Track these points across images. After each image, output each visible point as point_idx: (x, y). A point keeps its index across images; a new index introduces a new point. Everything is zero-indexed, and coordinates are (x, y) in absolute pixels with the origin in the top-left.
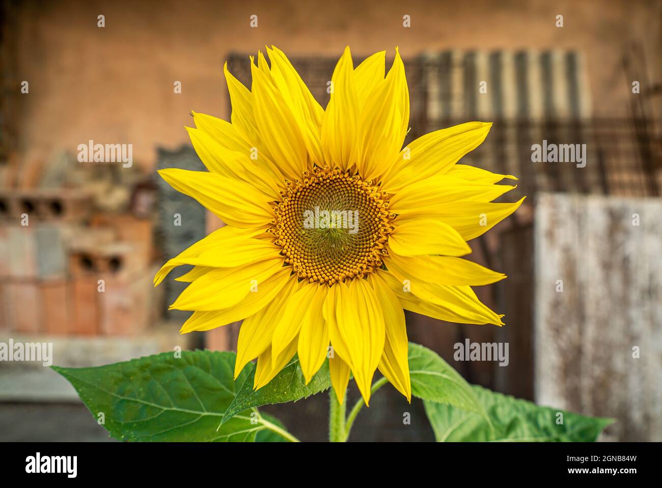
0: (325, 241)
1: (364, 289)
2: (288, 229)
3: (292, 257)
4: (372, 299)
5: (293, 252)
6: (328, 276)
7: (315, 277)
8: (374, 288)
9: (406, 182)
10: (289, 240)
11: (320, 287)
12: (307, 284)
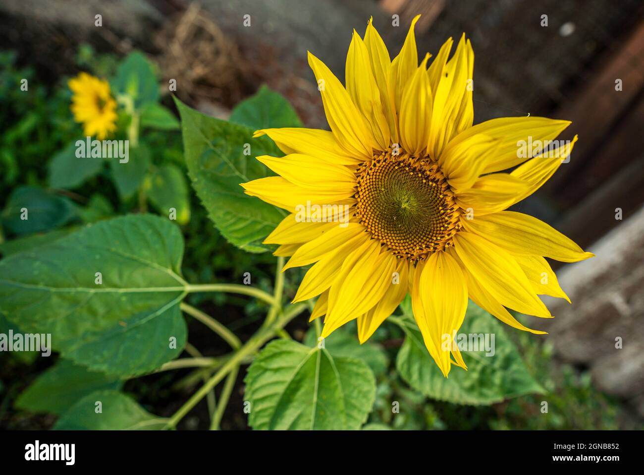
2: (374, 177)
3: (362, 197)
5: (364, 195)
6: (376, 232)
7: (366, 224)
8: (397, 269)
9: (482, 232)
10: (368, 184)
11: (364, 233)
12: (357, 222)
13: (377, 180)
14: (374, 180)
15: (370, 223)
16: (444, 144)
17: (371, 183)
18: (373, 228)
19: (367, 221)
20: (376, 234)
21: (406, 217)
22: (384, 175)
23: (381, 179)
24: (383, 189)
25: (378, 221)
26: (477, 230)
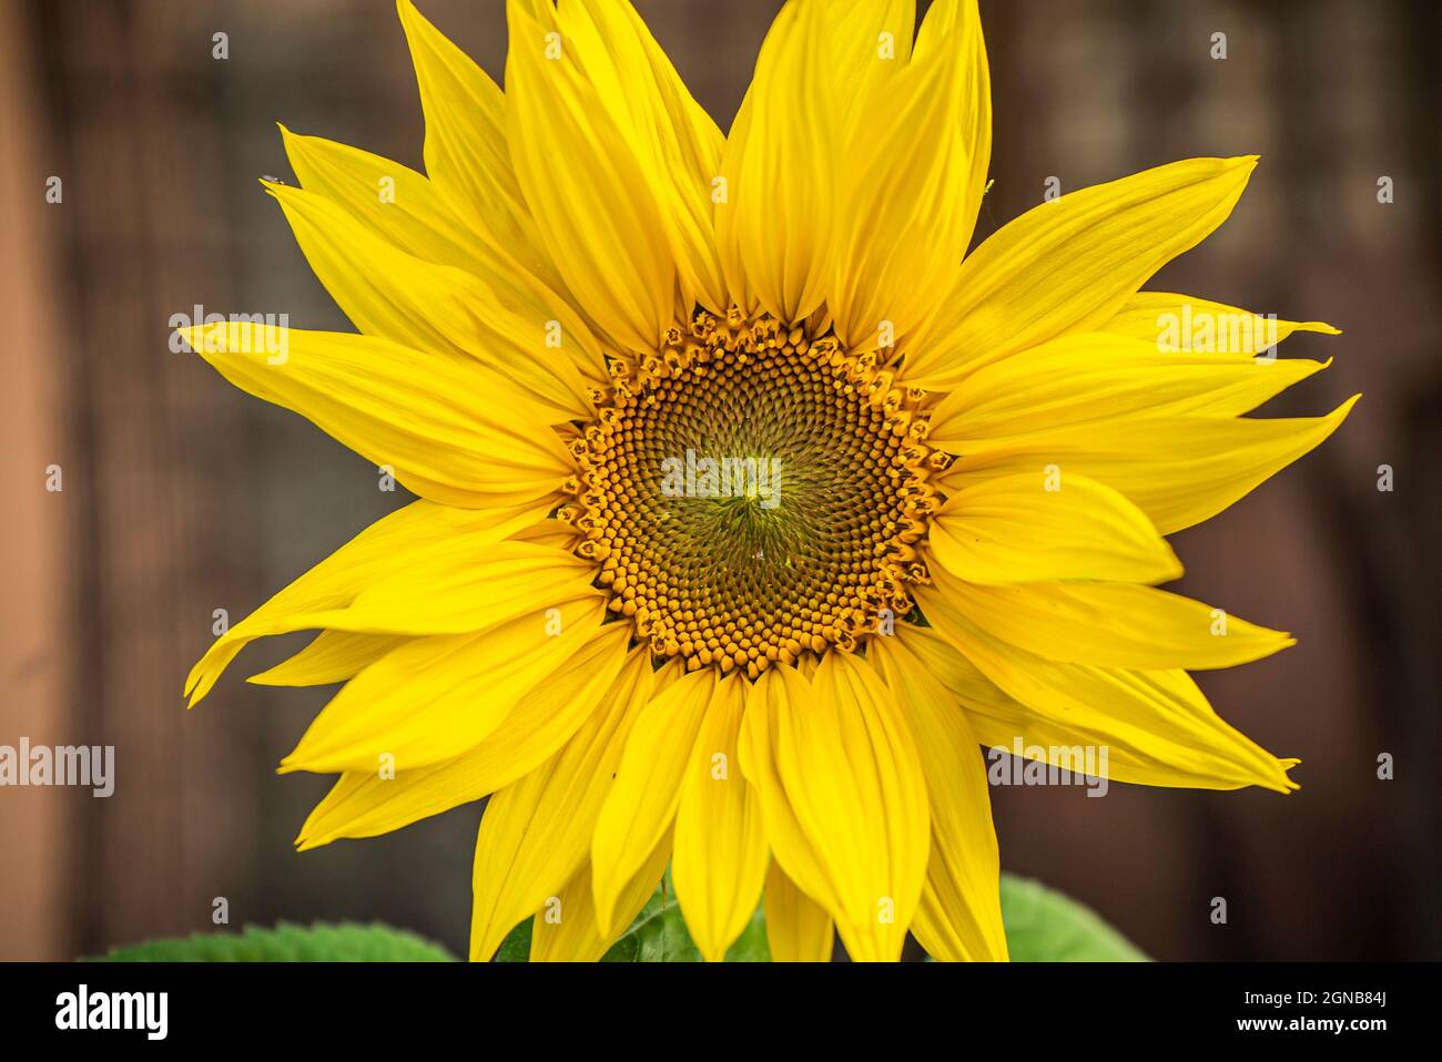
0: (732, 543)
1: (857, 685)
2: (617, 506)
3: (630, 592)
5: (633, 579)
6: (746, 651)
8: (890, 683)
9: (979, 354)
10: (619, 542)
11: (722, 685)
12: (678, 677)
13: (632, 508)
14: (623, 516)
15: (714, 642)
16: (707, 238)
17: (624, 532)
18: (732, 647)
19: (700, 644)
20: (753, 652)
21: (784, 526)
22: (637, 478)
23: (639, 495)
24: (666, 516)
25: (727, 616)
26: (966, 362)
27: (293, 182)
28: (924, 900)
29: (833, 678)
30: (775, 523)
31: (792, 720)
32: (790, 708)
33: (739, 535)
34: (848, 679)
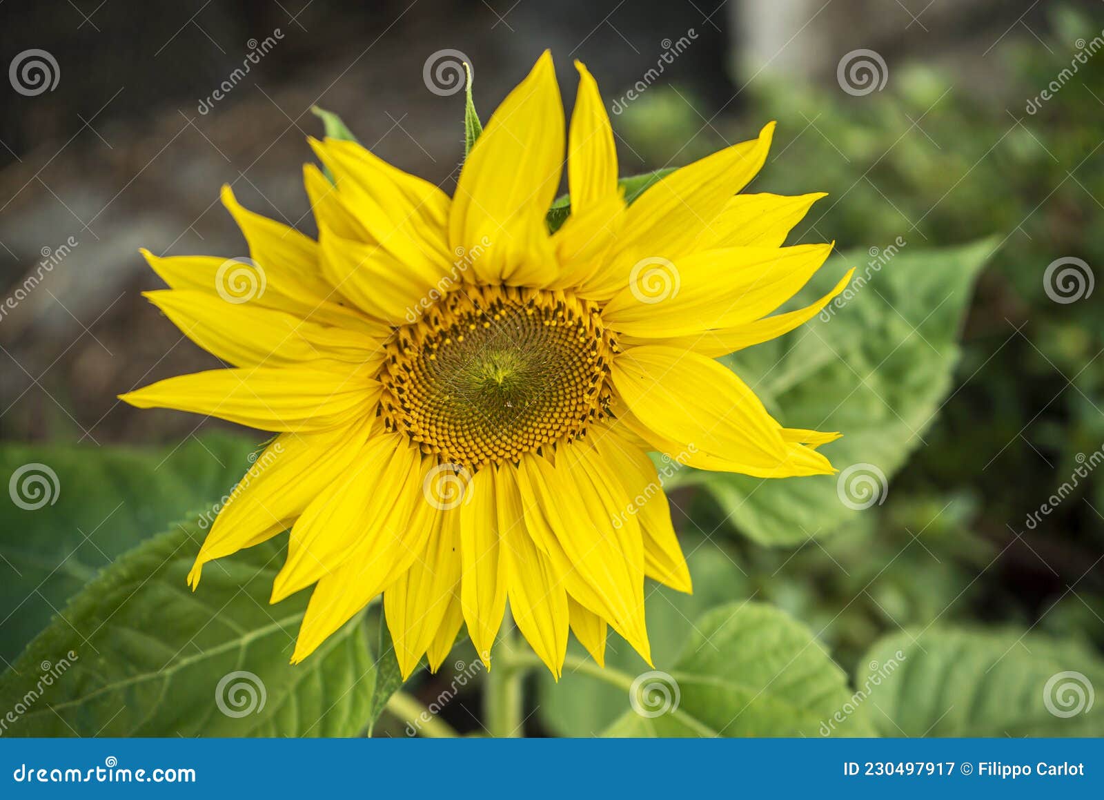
0: (490, 400)
1: (581, 458)
4: (598, 469)
5: (434, 435)
6: (509, 451)
7: (486, 461)
10: (422, 418)
11: (498, 474)
12: (472, 476)
13: (425, 399)
15: (489, 453)
18: (501, 453)
19: (482, 456)
20: (514, 452)
21: (520, 385)
23: (428, 391)
25: (494, 437)
26: (619, 282)
27: (164, 286)
28: (647, 561)
29: (565, 456)
30: (515, 386)
31: (549, 492)
32: (545, 480)
33: (494, 396)
34: (573, 456)
